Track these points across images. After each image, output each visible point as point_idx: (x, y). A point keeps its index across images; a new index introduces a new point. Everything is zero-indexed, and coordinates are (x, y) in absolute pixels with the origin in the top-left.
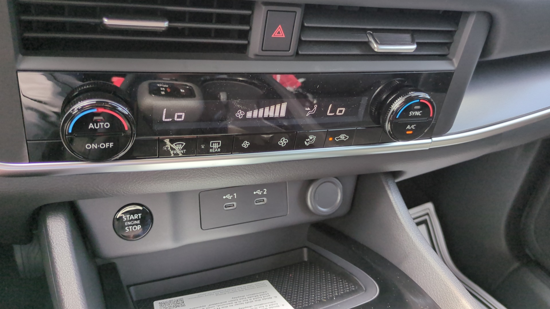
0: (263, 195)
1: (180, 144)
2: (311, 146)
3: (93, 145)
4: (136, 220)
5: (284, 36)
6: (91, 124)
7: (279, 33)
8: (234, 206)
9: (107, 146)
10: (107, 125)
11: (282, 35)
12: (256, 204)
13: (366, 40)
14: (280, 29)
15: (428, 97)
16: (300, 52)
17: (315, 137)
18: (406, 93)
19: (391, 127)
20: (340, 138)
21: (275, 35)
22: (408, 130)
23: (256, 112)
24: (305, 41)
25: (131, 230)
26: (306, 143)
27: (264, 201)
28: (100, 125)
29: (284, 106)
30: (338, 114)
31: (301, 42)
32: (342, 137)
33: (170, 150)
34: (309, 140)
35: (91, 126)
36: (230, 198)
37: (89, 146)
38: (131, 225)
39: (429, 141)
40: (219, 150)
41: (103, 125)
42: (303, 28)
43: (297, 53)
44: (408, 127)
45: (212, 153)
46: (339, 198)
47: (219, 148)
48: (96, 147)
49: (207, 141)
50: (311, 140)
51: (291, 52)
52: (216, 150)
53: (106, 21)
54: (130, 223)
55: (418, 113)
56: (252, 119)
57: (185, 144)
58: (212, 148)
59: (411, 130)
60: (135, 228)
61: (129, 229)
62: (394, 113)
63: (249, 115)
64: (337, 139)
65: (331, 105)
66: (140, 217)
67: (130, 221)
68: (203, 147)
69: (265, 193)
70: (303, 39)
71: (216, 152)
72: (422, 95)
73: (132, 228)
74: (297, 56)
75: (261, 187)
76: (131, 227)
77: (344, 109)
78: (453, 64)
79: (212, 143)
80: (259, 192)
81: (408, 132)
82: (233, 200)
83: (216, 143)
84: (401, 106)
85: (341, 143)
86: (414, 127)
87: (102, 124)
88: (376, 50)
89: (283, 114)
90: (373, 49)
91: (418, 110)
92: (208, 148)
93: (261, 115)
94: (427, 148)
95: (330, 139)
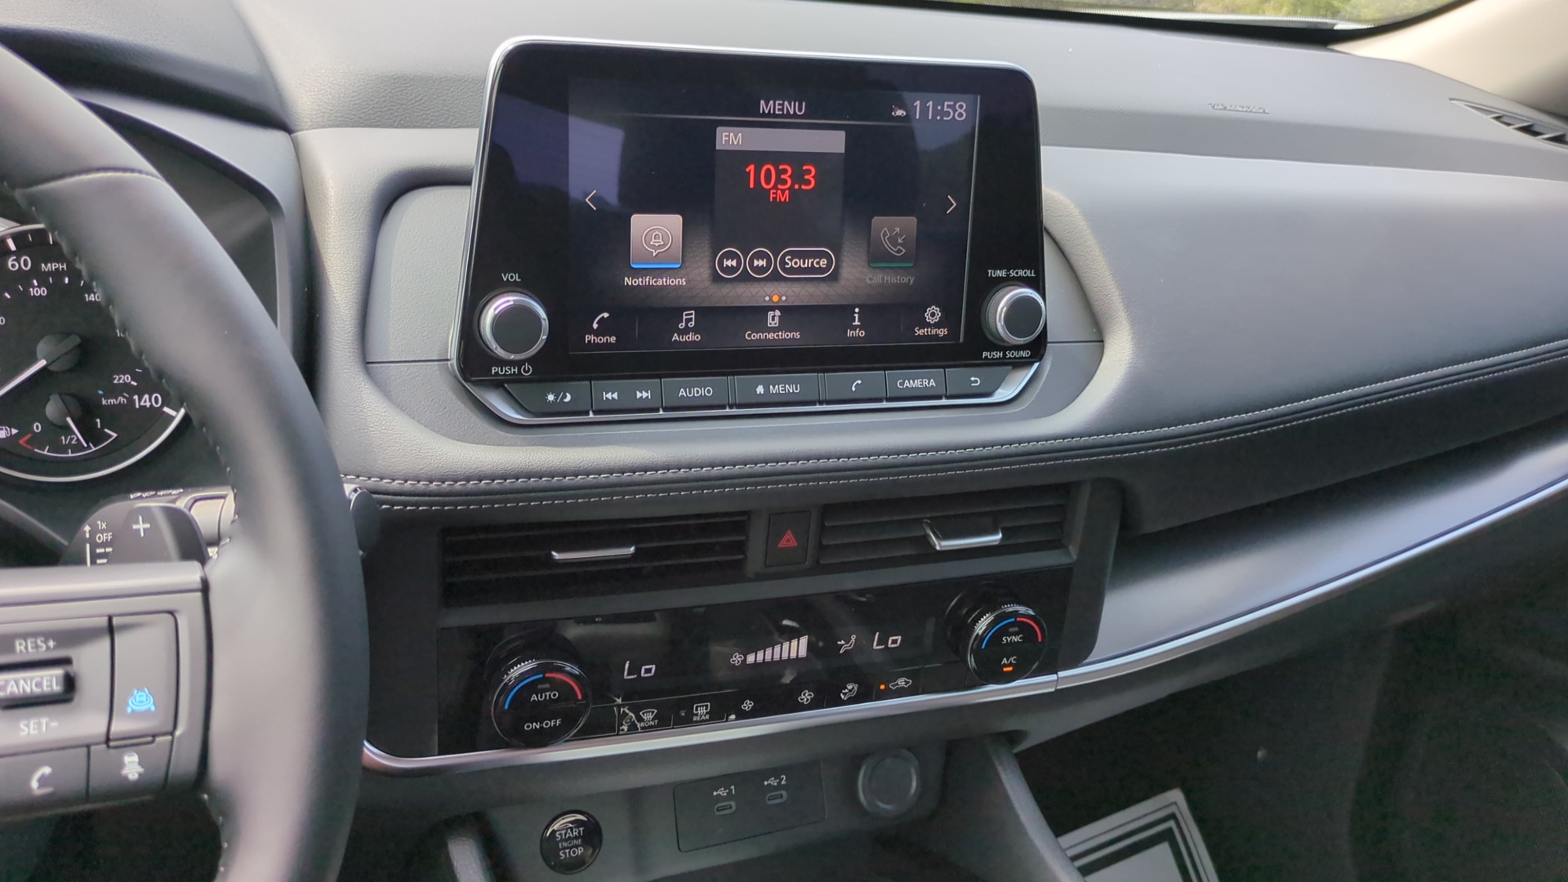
0: (779, 787)
1: (649, 712)
2: (851, 701)
3: (534, 724)
4: (576, 838)
5: (796, 544)
6: (534, 695)
7: (788, 541)
8: (731, 808)
9: (553, 724)
10: (555, 695)
11: (794, 543)
12: (769, 802)
13: (920, 533)
14: (789, 535)
15: (1031, 612)
16: (821, 561)
17: (856, 686)
18: (996, 606)
19: (975, 661)
20: (897, 684)
21: (783, 544)
22: (1005, 665)
23: (760, 655)
24: (828, 547)
25: (568, 856)
26: (843, 696)
27: (782, 796)
28: (546, 696)
29: (804, 640)
30: (890, 645)
31: (821, 548)
32: (901, 682)
33: (636, 722)
34: (847, 691)
35: (534, 697)
36: (725, 794)
37: (528, 727)
38: (567, 848)
39: (1053, 677)
40: (707, 717)
41: (550, 695)
42: (822, 529)
43: (817, 564)
44: (1005, 661)
45: (697, 722)
46: (914, 784)
47: (707, 713)
48: (538, 727)
49: (689, 705)
50: (850, 691)
51: (809, 564)
52: (703, 717)
53: (556, 555)
54: (565, 844)
55: (1015, 639)
56: (756, 664)
57: (656, 711)
58: (697, 715)
59: (1010, 664)
60: (574, 852)
61: (565, 853)
62: (978, 638)
63: (751, 659)
64: (893, 685)
65: (878, 633)
66: (582, 834)
67: (566, 840)
68: (683, 714)
69: (783, 783)
70: (825, 543)
71: (703, 721)
72: (1022, 609)
73: (569, 852)
74: (819, 569)
75: (775, 772)
76: (567, 851)
77: (899, 638)
78: (1068, 553)
79: (697, 707)
80: (773, 782)
81: (1005, 669)
82: (730, 797)
83: (703, 706)
84: (990, 626)
85: (901, 692)
86: (1014, 660)
87: (548, 694)
88: (938, 548)
89: (803, 653)
90: (933, 547)
91: (1016, 634)
92: (690, 714)
93: (768, 658)
94: (1053, 690)
95: (882, 687)
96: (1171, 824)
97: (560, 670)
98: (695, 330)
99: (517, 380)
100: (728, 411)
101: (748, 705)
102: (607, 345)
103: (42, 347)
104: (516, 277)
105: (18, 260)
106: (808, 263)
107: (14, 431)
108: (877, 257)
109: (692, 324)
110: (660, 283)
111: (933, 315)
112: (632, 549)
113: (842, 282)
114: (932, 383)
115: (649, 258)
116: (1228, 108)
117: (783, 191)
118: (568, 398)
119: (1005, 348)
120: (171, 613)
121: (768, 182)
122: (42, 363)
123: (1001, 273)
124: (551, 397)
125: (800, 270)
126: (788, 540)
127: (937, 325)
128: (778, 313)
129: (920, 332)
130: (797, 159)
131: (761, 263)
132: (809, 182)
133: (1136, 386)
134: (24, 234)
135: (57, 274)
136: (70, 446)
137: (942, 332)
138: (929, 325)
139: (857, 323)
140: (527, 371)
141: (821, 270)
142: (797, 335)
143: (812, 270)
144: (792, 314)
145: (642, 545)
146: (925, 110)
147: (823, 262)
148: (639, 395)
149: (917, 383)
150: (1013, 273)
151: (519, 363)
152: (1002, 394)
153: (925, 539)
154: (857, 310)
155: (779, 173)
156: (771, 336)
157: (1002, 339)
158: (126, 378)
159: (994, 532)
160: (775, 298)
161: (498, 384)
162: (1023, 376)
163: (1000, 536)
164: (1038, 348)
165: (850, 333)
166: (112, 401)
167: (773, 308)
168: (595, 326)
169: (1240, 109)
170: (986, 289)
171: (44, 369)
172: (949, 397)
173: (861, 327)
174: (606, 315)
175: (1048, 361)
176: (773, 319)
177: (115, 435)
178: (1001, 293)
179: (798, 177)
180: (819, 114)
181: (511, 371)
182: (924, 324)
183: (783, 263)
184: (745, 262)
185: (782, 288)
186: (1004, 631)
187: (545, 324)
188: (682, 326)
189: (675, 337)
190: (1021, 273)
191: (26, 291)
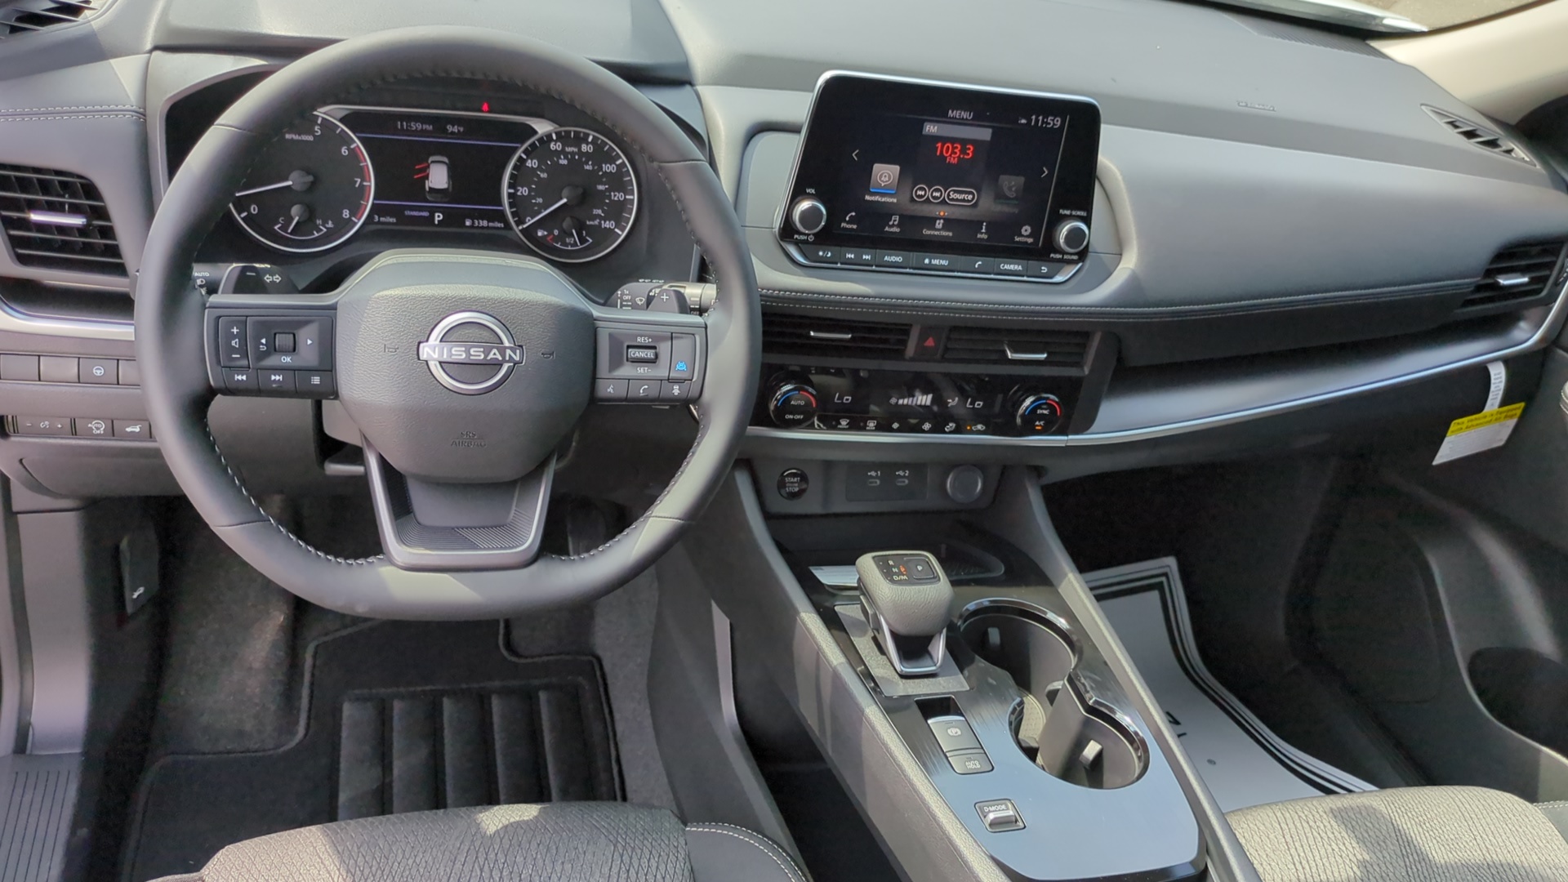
0: (904, 477)
1: (845, 421)
2: (951, 432)
3: (790, 417)
4: (795, 482)
5: (934, 345)
8: (876, 483)
9: (799, 417)
10: (802, 403)
12: (897, 484)
13: (1001, 348)
14: (931, 339)
15: (1057, 400)
16: (945, 357)
17: (954, 425)
18: (1039, 393)
19: (1022, 422)
20: (977, 428)
21: (926, 344)
22: (1037, 426)
23: (906, 400)
24: (950, 349)
26: (947, 429)
27: (904, 482)
28: (798, 403)
29: (930, 396)
30: (976, 406)
31: (946, 349)
32: (979, 426)
34: (949, 427)
35: (793, 403)
36: (874, 474)
37: (787, 417)
38: (791, 487)
39: (1065, 438)
40: (873, 428)
41: (800, 403)
42: (948, 339)
43: (943, 356)
44: (1037, 423)
45: (868, 430)
46: (979, 487)
47: (873, 426)
48: (792, 418)
49: (866, 420)
50: (951, 427)
51: (938, 356)
52: (871, 428)
53: (812, 333)
54: (790, 485)
55: (1046, 412)
56: (903, 405)
57: (848, 421)
58: (869, 426)
59: (1040, 425)
61: (788, 489)
62: (1025, 408)
63: (901, 402)
64: (975, 428)
65: (970, 399)
66: (798, 481)
67: (790, 483)
68: (862, 425)
69: (906, 474)
70: (949, 346)
71: (871, 430)
72: (1052, 397)
73: (791, 489)
74: (943, 359)
75: (903, 467)
77: (982, 403)
78: (1083, 370)
79: (870, 422)
80: (901, 472)
81: (1037, 428)
82: (877, 476)
83: (873, 422)
84: (1033, 402)
85: (979, 432)
86: (1044, 424)
88: (1010, 357)
89: (928, 403)
90: (1006, 356)
91: (1045, 409)
92: (866, 426)
93: (910, 403)
94: (1064, 445)
95: (969, 428)
96: (1163, 579)
97: (807, 391)
98: (898, 226)
99: (806, 242)
100: (908, 270)
101: (896, 426)
102: (852, 229)
103: (565, 192)
104: (813, 191)
105: (555, 145)
106: (961, 197)
107: (546, 233)
108: (1000, 197)
109: (896, 223)
110: (883, 200)
111: (1026, 230)
112: (850, 336)
113: (979, 208)
114: (1020, 268)
115: (880, 186)
116: (1249, 105)
117: (954, 158)
118: (829, 255)
119: (1063, 253)
120: (693, 335)
121: (947, 152)
122: (565, 200)
123: (1067, 212)
124: (821, 253)
125: (957, 200)
126: (930, 342)
127: (1028, 236)
128: (942, 221)
129: (1017, 239)
130: (964, 142)
131: (938, 194)
132: (968, 154)
133: (1134, 281)
134: (560, 132)
135: (573, 154)
136: (570, 244)
137: (1030, 240)
138: (1023, 236)
139: (983, 231)
140: (811, 239)
141: (968, 201)
142: (951, 234)
143: (964, 200)
144: (949, 223)
145: (855, 335)
146: (1037, 121)
147: (970, 197)
148: (864, 257)
149: (1011, 267)
150: (1074, 213)
151: (808, 235)
152: (1058, 279)
153: (1004, 352)
154: (985, 224)
155: (954, 148)
156: (936, 233)
157: (1060, 247)
158: (599, 212)
159: (1042, 353)
160: (942, 214)
161: (797, 243)
162: (1072, 270)
163: (1045, 355)
164: (1083, 255)
165: (979, 236)
166: (591, 223)
167: (940, 219)
168: (847, 219)
169: (1257, 106)
170: (1057, 220)
171: (565, 204)
172: (1028, 276)
173: (985, 233)
174: (853, 214)
175: (1088, 262)
176: (939, 224)
177: (591, 241)
178: (1066, 223)
179: (963, 151)
180: (979, 120)
181: (803, 237)
182: (1021, 235)
183: (949, 195)
184: (929, 194)
185: (946, 208)
186: (1039, 406)
187: (825, 218)
188: (891, 223)
189: (887, 229)
190: (1079, 213)
191: (558, 161)
